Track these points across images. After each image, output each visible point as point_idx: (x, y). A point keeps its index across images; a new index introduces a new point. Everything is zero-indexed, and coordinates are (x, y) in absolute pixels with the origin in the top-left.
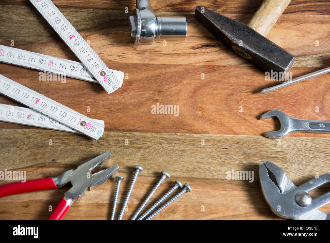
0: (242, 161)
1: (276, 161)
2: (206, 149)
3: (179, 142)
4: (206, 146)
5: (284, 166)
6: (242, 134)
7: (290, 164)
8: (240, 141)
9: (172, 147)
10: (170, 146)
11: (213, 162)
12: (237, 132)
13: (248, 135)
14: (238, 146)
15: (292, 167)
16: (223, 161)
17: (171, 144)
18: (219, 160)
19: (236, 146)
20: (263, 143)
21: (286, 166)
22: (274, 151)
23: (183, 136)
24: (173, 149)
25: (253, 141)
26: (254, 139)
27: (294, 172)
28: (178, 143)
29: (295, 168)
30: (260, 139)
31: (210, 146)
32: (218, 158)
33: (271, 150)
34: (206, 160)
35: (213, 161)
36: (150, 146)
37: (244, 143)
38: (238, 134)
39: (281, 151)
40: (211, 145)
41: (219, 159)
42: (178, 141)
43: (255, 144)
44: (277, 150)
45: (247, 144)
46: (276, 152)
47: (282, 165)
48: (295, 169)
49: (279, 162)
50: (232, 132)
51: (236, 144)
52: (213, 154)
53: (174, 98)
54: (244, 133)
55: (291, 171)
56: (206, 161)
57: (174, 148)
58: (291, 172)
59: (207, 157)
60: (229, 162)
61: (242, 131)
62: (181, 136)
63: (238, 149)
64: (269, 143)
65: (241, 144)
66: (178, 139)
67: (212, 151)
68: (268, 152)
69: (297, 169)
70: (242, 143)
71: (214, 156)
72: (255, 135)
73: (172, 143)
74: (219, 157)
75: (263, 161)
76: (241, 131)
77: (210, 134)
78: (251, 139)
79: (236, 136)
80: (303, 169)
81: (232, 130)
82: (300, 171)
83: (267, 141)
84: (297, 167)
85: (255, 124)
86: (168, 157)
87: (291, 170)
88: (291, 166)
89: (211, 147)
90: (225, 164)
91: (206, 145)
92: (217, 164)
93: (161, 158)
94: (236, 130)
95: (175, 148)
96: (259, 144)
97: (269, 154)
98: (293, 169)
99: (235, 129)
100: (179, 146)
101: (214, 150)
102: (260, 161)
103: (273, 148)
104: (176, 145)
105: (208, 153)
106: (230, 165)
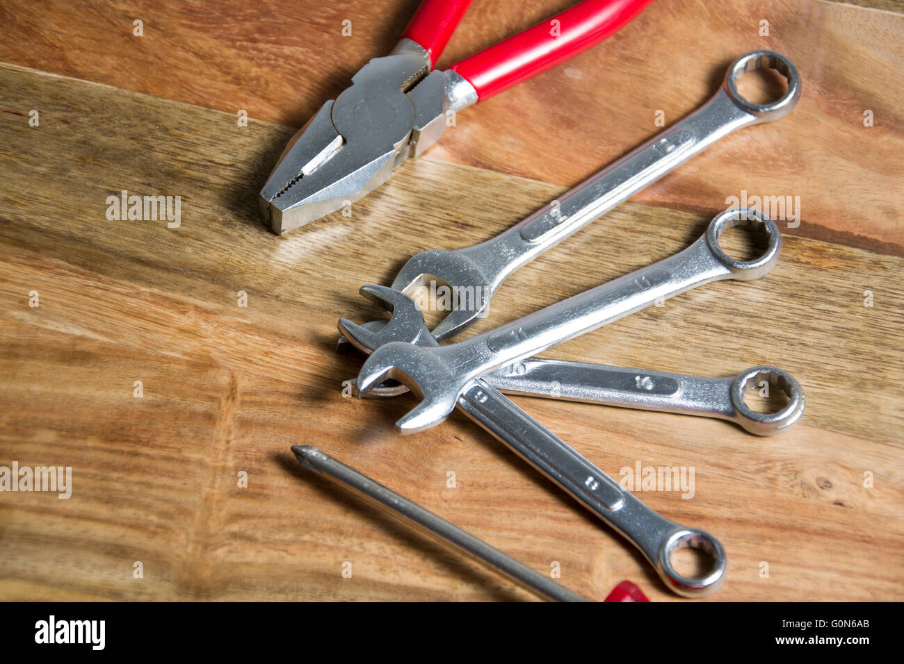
0: (66, 166)
1: (197, 191)
6: (96, 80)
8: (80, 99)
12: (79, 69)
13: (119, 87)
14: (65, 114)
19: (58, 115)
20: (167, 124)
22: (201, 157)
25: (134, 109)
26: (137, 104)
27: (252, 240)
30: (161, 110)
33: (190, 155)
37: (93, 111)
38: (83, 77)
39: (228, 163)
43: (135, 121)
44: (212, 156)
45: (105, 115)
46: (209, 164)
49: (208, 198)
50: (60, 65)
51: (64, 108)
54: (103, 79)
55: (243, 237)
58: (242, 240)
61: (102, 71)
63: (65, 126)
64: (190, 130)
65: (80, 111)
68: (179, 158)
70: (87, 109)
72: (146, 92)
76: (96, 68)
78: (128, 101)
79: (73, 82)
81: (63, 59)
83: (185, 122)
85: (160, 59)
94: (77, 62)
96: (152, 126)
97: (179, 166)
99: (78, 59)
102: (137, 180)
103: (201, 150)
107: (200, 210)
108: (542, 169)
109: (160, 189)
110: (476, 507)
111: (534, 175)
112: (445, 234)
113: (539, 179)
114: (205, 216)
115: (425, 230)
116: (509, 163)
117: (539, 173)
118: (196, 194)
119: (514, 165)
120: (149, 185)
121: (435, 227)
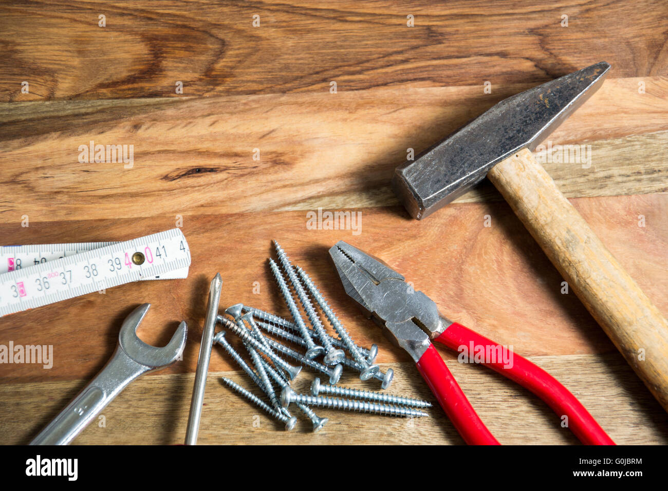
2: (210, 407)
3: (146, 395)
4: (209, 400)
5: (385, 430)
7: (399, 425)
9: (131, 410)
10: (128, 408)
11: (227, 435)
15: (402, 430)
16: (249, 431)
17: (130, 403)
18: (240, 429)
21: (389, 429)
23: (157, 381)
24: (134, 414)
28: (146, 399)
29: (409, 432)
31: (218, 400)
32: (238, 424)
34: (211, 432)
35: (226, 432)
40: (221, 396)
41: (240, 427)
42: (145, 393)
47: (382, 429)
48: (409, 435)
52: (227, 416)
53: (128, 296)
56: (211, 434)
57: (137, 412)
59: (212, 424)
60: (264, 431)
62: (153, 382)
66: (146, 389)
67: (225, 411)
69: (413, 435)
71: (228, 420)
73: (131, 401)
74: (239, 421)
75: (338, 422)
77: (217, 371)
80: (426, 433)
82: (421, 437)
84: (413, 431)
86: (124, 432)
87: (401, 438)
88: (400, 429)
89: (221, 401)
90: (254, 437)
91: (209, 397)
92: (236, 438)
93: (107, 436)
95: (139, 409)
98: (406, 435)
100: (149, 406)
101: (229, 407)
102: (332, 422)
104: (140, 403)
105: (215, 416)
106: (267, 438)
107: (372, 431)
108: (546, 348)
109: (348, 424)
111: (543, 352)
112: (507, 405)
113: (546, 354)
114: (377, 434)
115: (496, 406)
116: (525, 349)
117: (545, 351)
118: (367, 422)
119: (530, 349)
120: (340, 423)
121: (501, 403)
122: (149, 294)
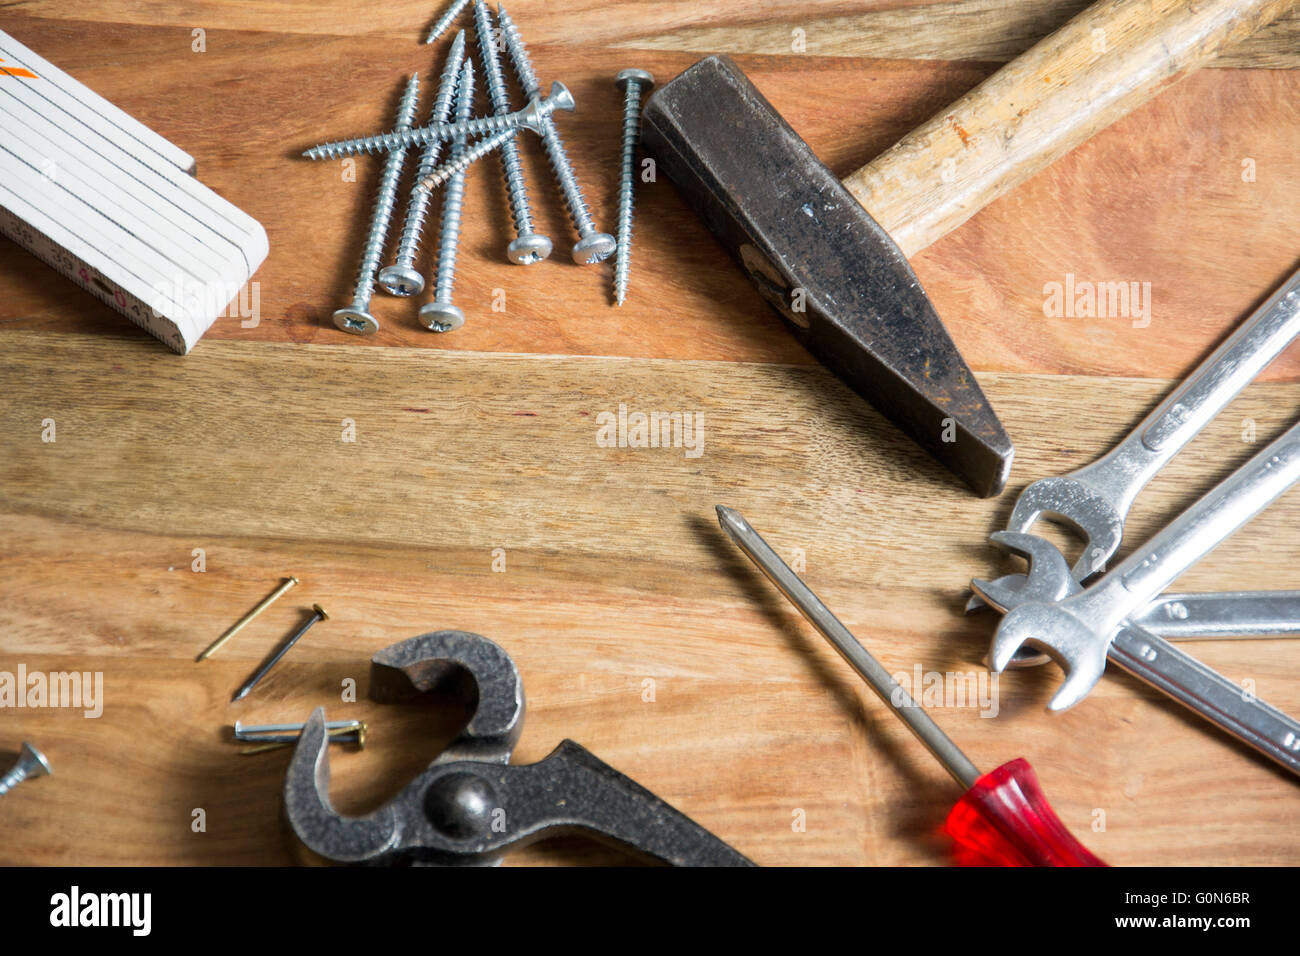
0: (600, 470)
1: (755, 471)
2: (437, 416)
3: (310, 381)
4: (436, 404)
5: (790, 493)
6: (605, 353)
7: (820, 487)
8: (593, 380)
9: (277, 407)
10: (270, 402)
11: (465, 473)
12: (581, 342)
13: (632, 357)
14: (582, 403)
15: (825, 497)
16: (512, 471)
17: (276, 393)
18: (493, 464)
19: (574, 406)
20: (699, 392)
21: (798, 493)
22: (748, 426)
23: (334, 357)
24: (281, 415)
25: (657, 381)
26: (657, 373)
27: (832, 520)
28: (309, 389)
29: (839, 502)
30: (687, 376)
31: (454, 405)
32: (491, 455)
33: (734, 426)
34: (433, 464)
35: (465, 468)
36: (177, 397)
37: (611, 392)
38: (588, 352)
39: (780, 427)
40: (460, 399)
41: (493, 460)
42: (307, 377)
43: (661, 396)
44: (759, 423)
45: (627, 396)
46: (759, 433)
47: (784, 491)
48: (839, 508)
49: (769, 477)
50: (559, 342)
51: (577, 397)
52: (470, 436)
53: (292, 186)
54: (613, 349)
55: (820, 518)
56: (430, 468)
57: (288, 411)
58: (820, 522)
59: (437, 449)
60: (542, 473)
61: (606, 339)
62: (325, 357)
63: (586, 418)
64: (726, 394)
65: (598, 396)
66: (309, 369)
67: (466, 427)
68: (723, 432)
69: (847, 509)
70: (605, 392)
71: (470, 446)
72: (665, 356)
73: (276, 389)
74: (494, 450)
75: (693, 470)
76: (600, 337)
77: (459, 349)
78: (647, 372)
79: (579, 360)
80: (874, 508)
81: (559, 334)
82: (862, 515)
83: (718, 385)
84: (848, 501)
86: (257, 448)
87: (821, 513)
88: (821, 496)
89: (460, 408)
90: (520, 483)
91: (437, 397)
92: (483, 482)
93: (224, 451)
94: (576, 334)
95: (293, 407)
96: (682, 398)
97: (725, 443)
98: (831, 507)
99: (576, 329)
100: (313, 402)
101: (475, 420)
102: (684, 470)
103: (745, 416)
104: (296, 395)
105: (444, 435)
106: (545, 488)
107: (763, 494)
108: (1144, 362)
109: (713, 477)
110: (1167, 799)
111: (1136, 371)
112: (1049, 468)
113: (1142, 375)
114: (772, 500)
115: (1025, 467)
116: (1100, 362)
117: (1140, 368)
118: (755, 475)
119: (1109, 363)
120: (698, 473)
121: (1036, 462)
122: (334, 188)
